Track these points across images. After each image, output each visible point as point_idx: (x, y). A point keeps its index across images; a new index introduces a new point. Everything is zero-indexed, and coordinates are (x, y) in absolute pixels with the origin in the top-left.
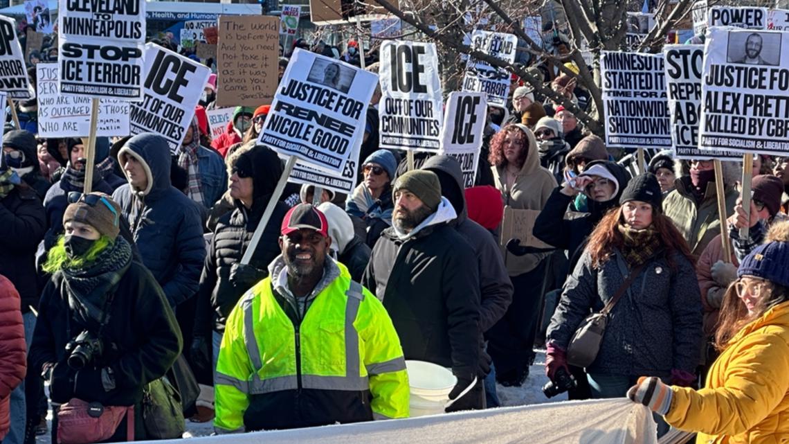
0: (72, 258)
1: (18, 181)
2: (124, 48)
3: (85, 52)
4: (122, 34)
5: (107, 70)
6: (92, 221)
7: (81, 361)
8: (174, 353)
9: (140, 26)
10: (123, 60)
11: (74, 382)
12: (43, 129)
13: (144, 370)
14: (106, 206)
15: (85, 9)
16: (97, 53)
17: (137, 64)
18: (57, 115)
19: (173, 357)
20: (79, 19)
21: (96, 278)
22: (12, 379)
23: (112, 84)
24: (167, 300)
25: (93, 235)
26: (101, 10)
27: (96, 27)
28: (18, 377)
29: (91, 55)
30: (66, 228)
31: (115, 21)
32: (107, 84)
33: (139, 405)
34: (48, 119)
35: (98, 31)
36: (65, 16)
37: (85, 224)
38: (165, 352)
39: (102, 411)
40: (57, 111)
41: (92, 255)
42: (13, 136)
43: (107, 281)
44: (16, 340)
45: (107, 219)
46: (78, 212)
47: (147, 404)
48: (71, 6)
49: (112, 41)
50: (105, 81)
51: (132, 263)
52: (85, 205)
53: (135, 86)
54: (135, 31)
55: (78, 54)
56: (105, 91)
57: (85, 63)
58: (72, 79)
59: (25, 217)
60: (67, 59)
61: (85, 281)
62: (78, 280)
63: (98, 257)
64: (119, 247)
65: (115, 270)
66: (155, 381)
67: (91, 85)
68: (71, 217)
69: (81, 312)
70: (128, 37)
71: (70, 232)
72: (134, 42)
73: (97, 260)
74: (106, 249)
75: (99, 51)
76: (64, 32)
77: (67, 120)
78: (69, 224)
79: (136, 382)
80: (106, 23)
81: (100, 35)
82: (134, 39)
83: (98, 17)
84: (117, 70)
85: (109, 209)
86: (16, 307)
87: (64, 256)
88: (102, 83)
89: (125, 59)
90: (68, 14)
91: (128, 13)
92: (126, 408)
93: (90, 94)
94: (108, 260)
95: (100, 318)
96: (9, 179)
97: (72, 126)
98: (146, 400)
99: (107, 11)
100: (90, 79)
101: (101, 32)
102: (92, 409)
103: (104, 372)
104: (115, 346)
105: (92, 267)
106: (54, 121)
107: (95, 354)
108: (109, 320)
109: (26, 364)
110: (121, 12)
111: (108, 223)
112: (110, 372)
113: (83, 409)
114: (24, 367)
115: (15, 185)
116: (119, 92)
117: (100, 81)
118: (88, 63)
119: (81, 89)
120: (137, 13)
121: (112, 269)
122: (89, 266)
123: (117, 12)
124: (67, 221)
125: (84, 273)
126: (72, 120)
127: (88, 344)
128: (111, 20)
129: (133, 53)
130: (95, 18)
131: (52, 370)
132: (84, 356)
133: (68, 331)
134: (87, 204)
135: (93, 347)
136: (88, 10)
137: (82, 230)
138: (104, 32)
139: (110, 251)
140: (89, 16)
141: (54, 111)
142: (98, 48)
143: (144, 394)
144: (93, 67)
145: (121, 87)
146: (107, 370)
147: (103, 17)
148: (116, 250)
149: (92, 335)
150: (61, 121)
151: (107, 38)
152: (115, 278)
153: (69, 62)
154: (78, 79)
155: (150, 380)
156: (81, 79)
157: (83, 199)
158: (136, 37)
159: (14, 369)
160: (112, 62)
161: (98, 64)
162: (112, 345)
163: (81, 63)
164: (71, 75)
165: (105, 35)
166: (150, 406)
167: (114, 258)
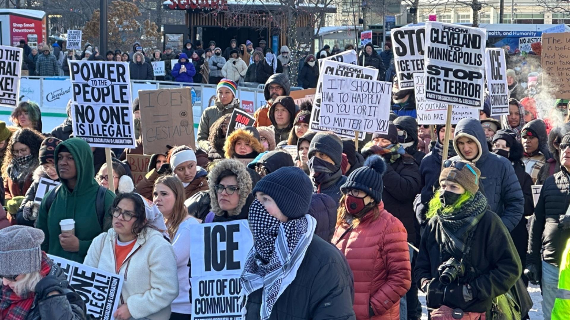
0: (445, 207)
1: (403, 152)
2: (469, 72)
3: (442, 72)
4: (468, 61)
5: (458, 86)
6: (459, 180)
7: (449, 279)
8: (515, 276)
9: (481, 57)
10: (469, 79)
11: (443, 294)
12: (421, 119)
13: (494, 287)
14: (469, 170)
15: (442, 42)
16: (451, 73)
17: (478, 83)
18: (429, 109)
19: (515, 279)
20: (438, 49)
21: (461, 221)
22: (401, 289)
23: (461, 96)
24: (511, 238)
25: (460, 190)
26: (453, 44)
27: (450, 55)
28: (405, 288)
29: (446, 75)
30: (441, 185)
31: (464, 53)
32: (457, 95)
33: (489, 313)
34: (423, 112)
35: (451, 58)
36: (429, 46)
37: (455, 182)
38: (509, 275)
39: (462, 315)
40: (429, 106)
41: (459, 205)
42: (400, 120)
43: (469, 223)
44: (403, 262)
45: (470, 180)
46: (450, 174)
47: (495, 312)
48: (433, 39)
49: (461, 66)
50: (456, 93)
51: (487, 211)
52: (455, 169)
53: (477, 99)
54: (477, 60)
55: (438, 73)
56: (456, 100)
57: (442, 80)
58: (433, 90)
59: (406, 177)
60: (430, 76)
61: (454, 223)
62: (449, 222)
63: (463, 206)
64: (478, 199)
65: (474, 216)
66: (501, 296)
67: (446, 96)
68: (445, 178)
69: (450, 244)
70: (472, 64)
71: (444, 189)
72: (477, 68)
73: (462, 208)
74: (468, 200)
75: (452, 72)
76: (428, 57)
77: (436, 112)
78: (443, 183)
79: (487, 295)
80: (457, 53)
81: (453, 61)
82: (477, 66)
83: (452, 49)
84: (465, 87)
85: (472, 172)
86: (404, 239)
87: (439, 205)
88: (454, 95)
89: (471, 79)
90: (431, 45)
91: (473, 47)
92: (480, 314)
93: (446, 101)
94: (470, 208)
95: (463, 249)
96: (397, 150)
97: (440, 116)
98: (495, 309)
99: (458, 45)
100: (446, 92)
101: (454, 59)
102: (456, 313)
103: (464, 287)
104: (473, 270)
105: (458, 213)
106: (428, 113)
107: (459, 275)
108: (470, 251)
109: (411, 279)
110: (468, 46)
111: (471, 182)
112: (469, 288)
113: (449, 313)
114: (409, 281)
115: (401, 155)
116: (466, 102)
117: (453, 93)
118: (444, 80)
119: (440, 97)
120: (479, 47)
121: (472, 214)
122: (457, 212)
123: (465, 46)
124: (442, 180)
125: (453, 217)
126: (440, 112)
127: (454, 267)
128: (460, 51)
129: (476, 75)
130: (450, 49)
131: (428, 285)
132: (451, 275)
133: (441, 258)
134: (457, 168)
135: (457, 269)
136: (445, 43)
137: (452, 187)
138: (456, 59)
139: (471, 202)
140: (445, 47)
141: (427, 106)
142: (451, 70)
143: (493, 304)
144: (448, 83)
145: (467, 99)
146: (467, 286)
147: (455, 49)
148: (476, 201)
149: (457, 261)
150: (432, 113)
151: (457, 63)
152: (475, 221)
153: (432, 78)
154: (437, 90)
155: (497, 295)
156: (439, 91)
157: (454, 165)
158: (478, 65)
159: (401, 282)
160: (461, 81)
161: (451, 82)
162: (471, 269)
163: (440, 79)
164: (433, 87)
165: (456, 62)
166: (497, 313)
167: (474, 207)
